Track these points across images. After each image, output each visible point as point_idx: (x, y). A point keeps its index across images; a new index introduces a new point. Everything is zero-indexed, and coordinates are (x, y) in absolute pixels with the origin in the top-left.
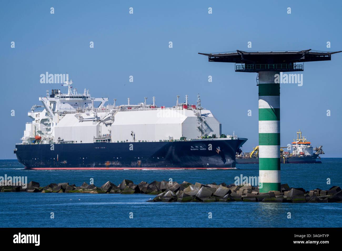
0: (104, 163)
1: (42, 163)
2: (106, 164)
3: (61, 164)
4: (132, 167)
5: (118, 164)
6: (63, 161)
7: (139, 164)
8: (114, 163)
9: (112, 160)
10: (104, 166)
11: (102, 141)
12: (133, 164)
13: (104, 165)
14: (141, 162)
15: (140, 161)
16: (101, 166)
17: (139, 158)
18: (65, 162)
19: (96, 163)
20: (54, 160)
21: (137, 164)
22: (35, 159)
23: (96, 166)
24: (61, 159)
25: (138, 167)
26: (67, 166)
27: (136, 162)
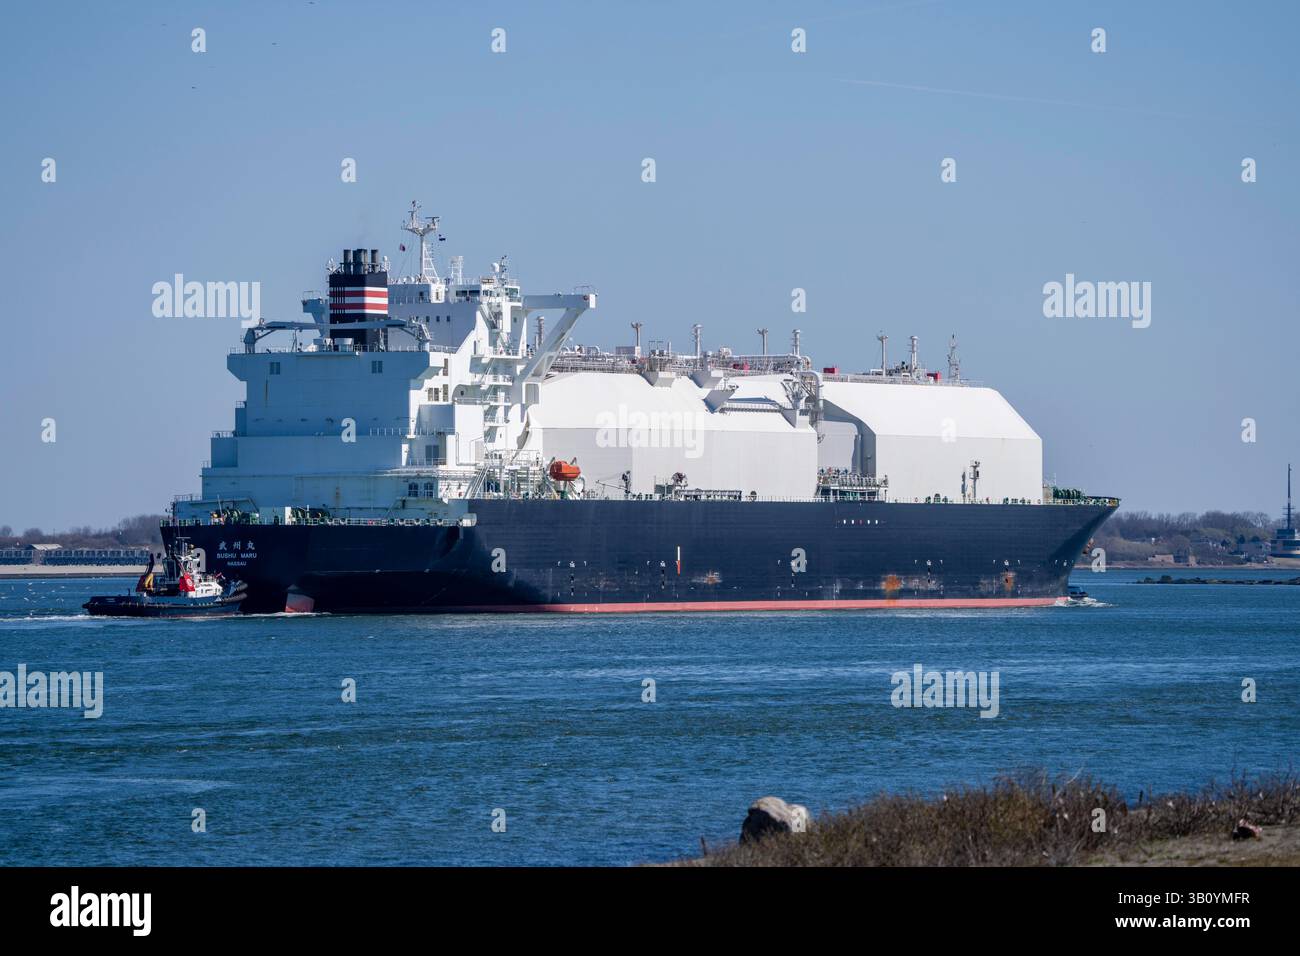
0: (878, 580)
1: (602, 584)
2: (883, 588)
3: (694, 585)
4: (982, 596)
5: (932, 585)
6: (703, 572)
7: (1009, 586)
8: (915, 583)
9: (907, 571)
10: (879, 595)
11: (863, 494)
12: (985, 584)
13: (876, 588)
14: (1014, 578)
15: (1011, 575)
16: (865, 595)
17: (1007, 563)
18: (713, 578)
19: (843, 582)
20: (663, 571)
21: (1002, 586)
22: (573, 565)
23: (844, 595)
24: (694, 565)
25: (1004, 597)
26: (721, 593)
27: (998, 578)
